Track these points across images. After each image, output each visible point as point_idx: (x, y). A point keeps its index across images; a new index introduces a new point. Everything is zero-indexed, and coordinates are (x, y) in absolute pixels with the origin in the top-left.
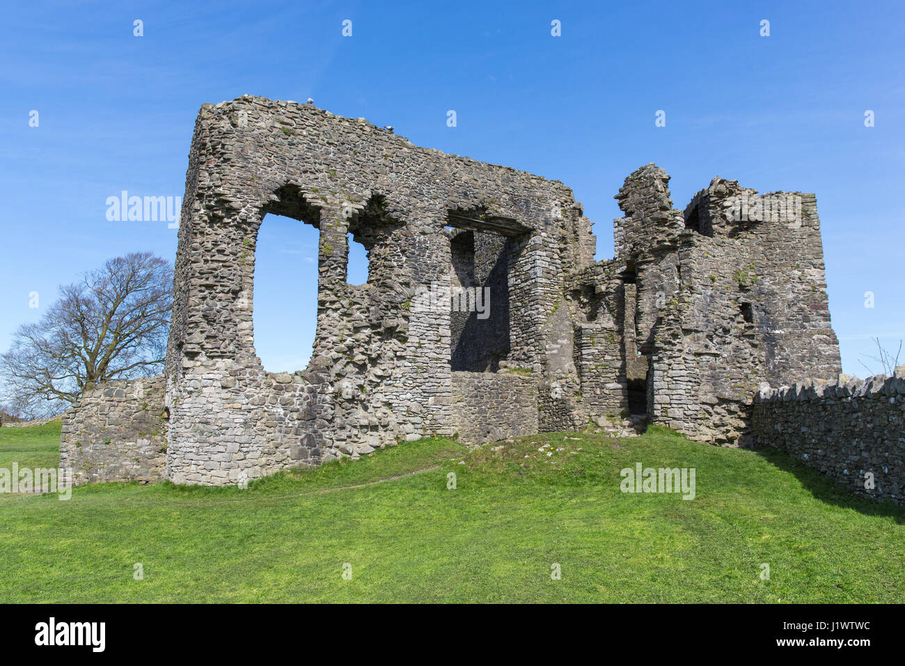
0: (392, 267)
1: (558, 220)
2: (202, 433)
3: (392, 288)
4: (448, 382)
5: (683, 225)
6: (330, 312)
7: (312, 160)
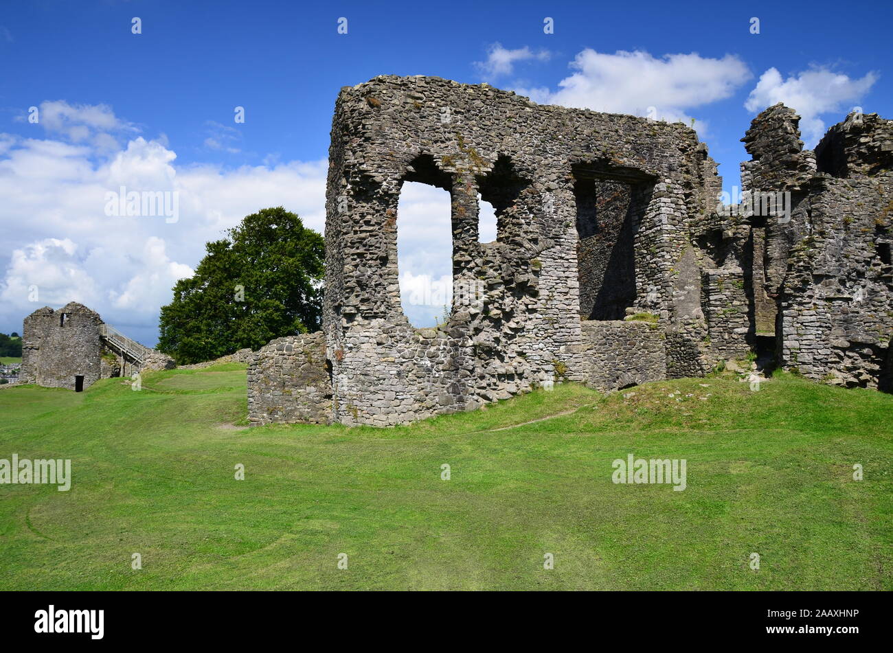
0: (519, 225)
1: (682, 166)
2: (363, 383)
3: (521, 245)
4: (578, 331)
5: (815, 167)
6: (465, 271)
7: (442, 129)
